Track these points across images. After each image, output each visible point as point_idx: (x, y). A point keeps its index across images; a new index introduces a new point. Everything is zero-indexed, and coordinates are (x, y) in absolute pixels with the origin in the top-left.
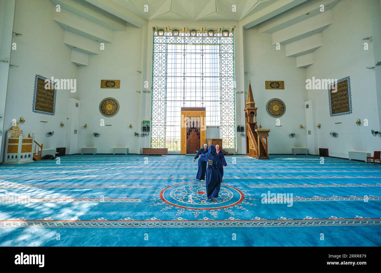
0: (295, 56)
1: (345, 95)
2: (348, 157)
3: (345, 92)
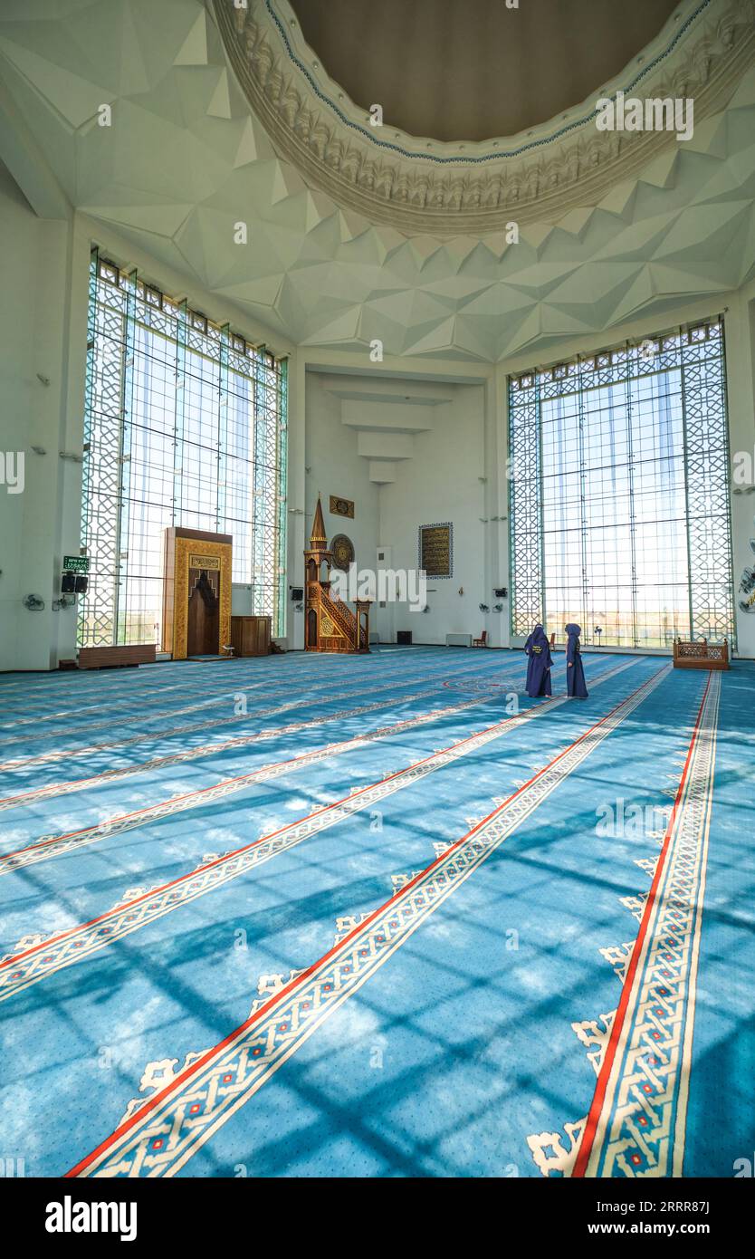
0: (369, 459)
1: (444, 549)
2: (444, 643)
3: (445, 545)
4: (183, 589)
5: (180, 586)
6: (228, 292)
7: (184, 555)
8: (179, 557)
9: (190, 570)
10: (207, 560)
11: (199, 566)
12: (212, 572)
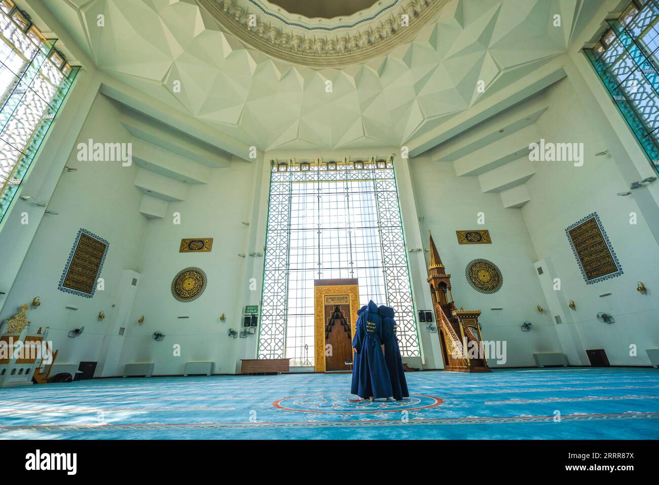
0: (496, 190)
1: (600, 244)
3: (598, 239)
4: (321, 320)
5: (318, 318)
6: (341, 143)
7: (321, 297)
8: (317, 298)
9: (326, 307)
10: (338, 298)
11: (332, 303)
12: (343, 306)
